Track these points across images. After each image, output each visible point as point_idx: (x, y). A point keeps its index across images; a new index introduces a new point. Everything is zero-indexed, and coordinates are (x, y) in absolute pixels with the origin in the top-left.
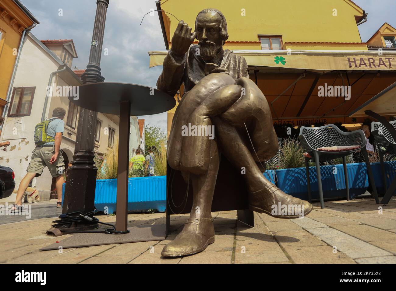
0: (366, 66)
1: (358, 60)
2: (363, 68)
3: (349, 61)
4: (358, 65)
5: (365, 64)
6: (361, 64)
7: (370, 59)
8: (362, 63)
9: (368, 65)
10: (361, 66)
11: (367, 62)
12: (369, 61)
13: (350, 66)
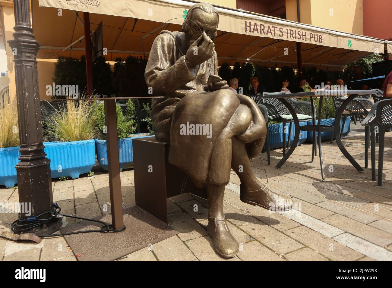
0: (258, 32)
1: (252, 25)
2: (256, 34)
3: (246, 25)
4: (252, 30)
5: (257, 30)
6: (254, 30)
7: (262, 26)
8: (256, 29)
9: (259, 31)
10: (254, 31)
11: (259, 28)
12: (261, 27)
13: (246, 31)
